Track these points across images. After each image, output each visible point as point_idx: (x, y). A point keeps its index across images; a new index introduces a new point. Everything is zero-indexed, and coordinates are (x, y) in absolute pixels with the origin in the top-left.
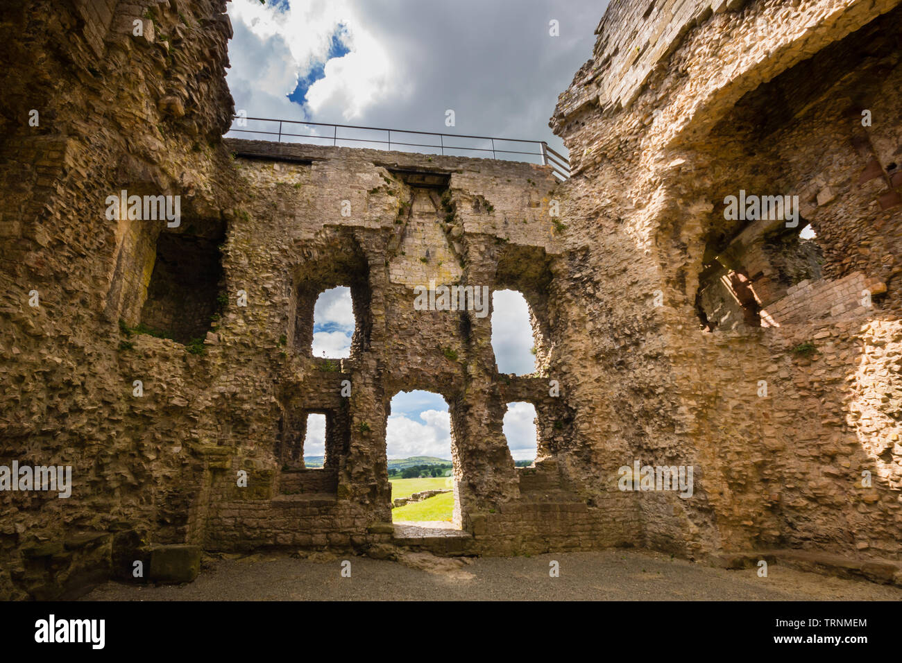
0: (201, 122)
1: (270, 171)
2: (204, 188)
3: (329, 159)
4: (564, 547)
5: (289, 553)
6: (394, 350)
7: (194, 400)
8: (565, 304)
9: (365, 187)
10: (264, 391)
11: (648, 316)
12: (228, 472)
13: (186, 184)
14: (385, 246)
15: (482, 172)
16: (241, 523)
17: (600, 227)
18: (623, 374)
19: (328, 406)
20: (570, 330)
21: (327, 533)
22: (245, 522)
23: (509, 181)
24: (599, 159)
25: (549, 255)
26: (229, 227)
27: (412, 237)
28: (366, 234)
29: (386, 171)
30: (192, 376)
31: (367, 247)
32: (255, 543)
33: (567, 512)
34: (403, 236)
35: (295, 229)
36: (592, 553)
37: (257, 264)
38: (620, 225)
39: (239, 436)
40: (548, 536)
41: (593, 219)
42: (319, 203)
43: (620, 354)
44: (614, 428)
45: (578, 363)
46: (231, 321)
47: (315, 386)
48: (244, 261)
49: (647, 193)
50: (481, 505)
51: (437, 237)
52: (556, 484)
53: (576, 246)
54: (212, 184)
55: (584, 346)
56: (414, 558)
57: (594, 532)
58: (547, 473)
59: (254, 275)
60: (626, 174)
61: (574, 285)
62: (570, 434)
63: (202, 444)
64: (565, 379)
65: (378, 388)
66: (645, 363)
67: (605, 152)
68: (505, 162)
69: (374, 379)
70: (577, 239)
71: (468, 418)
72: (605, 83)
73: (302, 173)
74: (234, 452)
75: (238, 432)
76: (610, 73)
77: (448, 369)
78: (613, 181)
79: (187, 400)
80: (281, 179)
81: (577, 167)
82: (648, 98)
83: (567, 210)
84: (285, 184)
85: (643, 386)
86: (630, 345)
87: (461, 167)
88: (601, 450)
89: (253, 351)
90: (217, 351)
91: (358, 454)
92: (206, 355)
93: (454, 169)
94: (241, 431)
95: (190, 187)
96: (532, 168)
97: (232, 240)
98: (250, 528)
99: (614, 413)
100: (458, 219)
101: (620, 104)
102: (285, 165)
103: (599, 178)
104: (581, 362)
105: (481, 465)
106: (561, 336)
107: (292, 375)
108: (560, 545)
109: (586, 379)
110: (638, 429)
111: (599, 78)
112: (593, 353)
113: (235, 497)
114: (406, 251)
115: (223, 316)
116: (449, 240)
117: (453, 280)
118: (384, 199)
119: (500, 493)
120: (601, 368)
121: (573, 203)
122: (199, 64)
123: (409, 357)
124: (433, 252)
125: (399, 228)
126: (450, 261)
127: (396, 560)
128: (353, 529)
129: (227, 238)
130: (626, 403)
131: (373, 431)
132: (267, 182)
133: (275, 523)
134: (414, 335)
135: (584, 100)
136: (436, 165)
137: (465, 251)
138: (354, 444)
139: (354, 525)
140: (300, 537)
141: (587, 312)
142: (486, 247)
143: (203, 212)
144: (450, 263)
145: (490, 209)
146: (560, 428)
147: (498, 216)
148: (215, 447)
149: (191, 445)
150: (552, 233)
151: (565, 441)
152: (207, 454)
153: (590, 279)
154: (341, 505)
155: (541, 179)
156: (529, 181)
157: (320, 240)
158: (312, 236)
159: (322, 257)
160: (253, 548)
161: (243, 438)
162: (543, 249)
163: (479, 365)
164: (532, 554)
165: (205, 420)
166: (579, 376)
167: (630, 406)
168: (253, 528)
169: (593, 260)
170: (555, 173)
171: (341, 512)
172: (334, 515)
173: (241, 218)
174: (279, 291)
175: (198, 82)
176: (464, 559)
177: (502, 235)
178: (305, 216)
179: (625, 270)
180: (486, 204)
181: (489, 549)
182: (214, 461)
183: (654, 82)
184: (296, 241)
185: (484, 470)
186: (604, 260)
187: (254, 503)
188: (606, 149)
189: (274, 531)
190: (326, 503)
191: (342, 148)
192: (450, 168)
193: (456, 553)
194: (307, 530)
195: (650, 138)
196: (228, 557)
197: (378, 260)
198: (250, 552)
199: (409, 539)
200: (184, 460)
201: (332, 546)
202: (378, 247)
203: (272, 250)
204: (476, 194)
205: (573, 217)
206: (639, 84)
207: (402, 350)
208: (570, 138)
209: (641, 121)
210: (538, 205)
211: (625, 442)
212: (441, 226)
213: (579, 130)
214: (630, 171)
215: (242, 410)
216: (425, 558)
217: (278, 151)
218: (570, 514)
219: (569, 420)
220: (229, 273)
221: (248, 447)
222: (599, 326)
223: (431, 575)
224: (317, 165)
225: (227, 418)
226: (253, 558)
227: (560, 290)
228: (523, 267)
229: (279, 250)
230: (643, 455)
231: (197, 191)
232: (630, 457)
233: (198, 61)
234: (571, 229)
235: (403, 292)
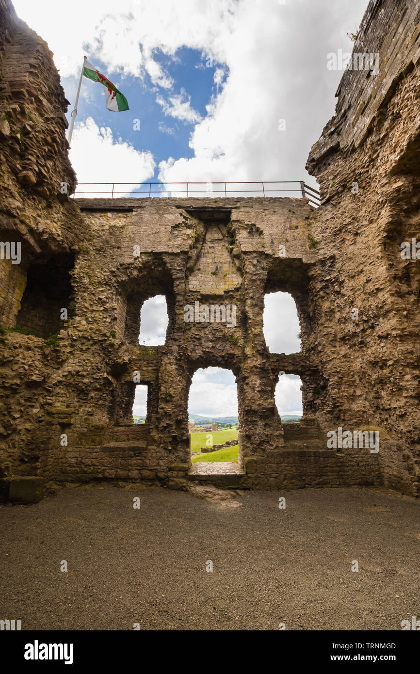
0: (50, 187)
1: (105, 219)
2: (54, 232)
3: (145, 207)
4: (317, 484)
5: (113, 484)
6: (191, 338)
7: (49, 376)
8: (320, 300)
9: (170, 224)
10: (99, 370)
11: (380, 305)
12: (73, 426)
13: (41, 230)
14: (184, 265)
15: (254, 207)
16: (81, 462)
17: (343, 241)
18: (363, 351)
19: (147, 379)
20: (323, 320)
21: (140, 470)
22: (83, 461)
23: (274, 212)
24: (340, 189)
25: (306, 264)
26: (76, 258)
27: (206, 257)
28: (171, 257)
29: (185, 212)
30: (48, 361)
31: (171, 266)
32: (90, 476)
33: (320, 457)
34: (198, 257)
35: (121, 257)
36: (339, 489)
37: (95, 282)
38: (358, 237)
39: (81, 401)
40: (305, 475)
41: (338, 234)
42: (137, 237)
43: (360, 335)
44: (358, 393)
45: (330, 344)
46: (77, 322)
47: (138, 366)
48: (86, 280)
49: (376, 211)
50: (254, 451)
51: (223, 256)
52: (315, 435)
53: (326, 256)
54: (61, 228)
55: (334, 331)
56: (200, 489)
57: (341, 473)
58: (308, 427)
59: (93, 289)
60: (362, 198)
61: (325, 285)
62: (325, 397)
63: (55, 407)
64: (321, 356)
65: (179, 366)
66: (378, 342)
67: (345, 183)
68: (271, 198)
69: (177, 359)
70: (326, 251)
71: (245, 387)
72: (343, 132)
73: (126, 218)
74: (76, 412)
75: (81, 399)
76: (346, 124)
77: (231, 351)
78: (352, 205)
79: (43, 376)
80: (112, 223)
81: (325, 197)
82: (373, 138)
83: (319, 230)
84: (115, 226)
85: (377, 359)
86: (367, 329)
87: (238, 205)
88: (347, 410)
89: (91, 342)
90: (66, 343)
91: (164, 414)
92: (58, 346)
93: (234, 206)
94: (83, 398)
95: (44, 232)
96: (292, 201)
97: (77, 266)
98: (86, 466)
99: (358, 382)
100: (238, 242)
101: (354, 146)
102: (115, 213)
103: (342, 204)
104: (331, 343)
105: (254, 421)
106: (318, 324)
107: (120, 358)
108: (314, 482)
109: (335, 356)
110: (376, 393)
111: (339, 129)
112: (340, 336)
113: (77, 444)
114: (201, 267)
115: (72, 319)
116: (232, 258)
117: (235, 287)
118: (183, 232)
119: (268, 442)
120: (347, 347)
121: (324, 224)
122: (44, 148)
123: (203, 343)
124: (220, 267)
125: (196, 251)
126: (233, 273)
127: (187, 491)
128: (158, 468)
129: (75, 265)
130: (366, 373)
131: (174, 397)
132: (103, 226)
133: (103, 462)
134: (207, 327)
135: (329, 147)
136: (221, 204)
137: (243, 264)
138: (160, 406)
139: (158, 465)
140: (121, 473)
141: (336, 305)
142: (258, 261)
143: (56, 249)
144: (233, 274)
145: (260, 233)
146: (318, 393)
147: (267, 238)
148: (64, 408)
149: (46, 407)
150: (307, 247)
151: (322, 403)
152: (57, 414)
153: (337, 280)
154: (150, 450)
155: (300, 208)
156: (290, 211)
157: (138, 264)
158: (132, 261)
159: (140, 275)
160: (88, 480)
161: (85, 403)
162: (301, 259)
163: (253, 347)
164: (292, 489)
165: (58, 390)
166: (330, 354)
167: (369, 375)
168: (89, 466)
169: (338, 265)
170: (310, 203)
171: (150, 455)
172: (144, 457)
173: (85, 252)
174: (110, 300)
175: (45, 160)
176: (238, 491)
177: (269, 251)
178: (127, 247)
179: (362, 271)
180: (258, 230)
181: (258, 484)
182: (62, 419)
183: (377, 125)
184: (121, 265)
185: (257, 425)
186: (346, 265)
187: (90, 448)
188: (345, 181)
189: (103, 468)
190: (139, 448)
191: (154, 198)
192: (230, 206)
193: (233, 486)
194: (126, 467)
195: (377, 169)
196: (69, 485)
197: (179, 275)
198: (86, 482)
199: (199, 476)
200: (41, 418)
201: (143, 479)
202: (179, 266)
203: (105, 271)
204: (250, 223)
205: (323, 235)
206: (366, 128)
207: (198, 338)
208: (320, 176)
209: (370, 157)
210: (297, 227)
211: (367, 403)
212: (227, 248)
213: (326, 169)
214: (364, 196)
215: (83, 382)
216: (208, 490)
217: (110, 204)
218: (321, 459)
219: (324, 387)
220: (76, 289)
221: (87, 409)
222: (344, 315)
223: (210, 503)
224: (137, 211)
225: (73, 389)
226: (87, 487)
227: (316, 289)
228: (288, 274)
229: (110, 272)
230: (380, 414)
231: (50, 234)
232: (371, 415)
233: (44, 145)
234: (322, 243)
235: (199, 297)
